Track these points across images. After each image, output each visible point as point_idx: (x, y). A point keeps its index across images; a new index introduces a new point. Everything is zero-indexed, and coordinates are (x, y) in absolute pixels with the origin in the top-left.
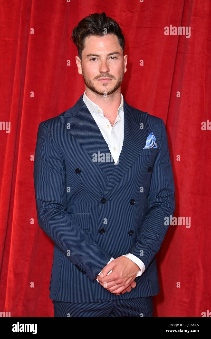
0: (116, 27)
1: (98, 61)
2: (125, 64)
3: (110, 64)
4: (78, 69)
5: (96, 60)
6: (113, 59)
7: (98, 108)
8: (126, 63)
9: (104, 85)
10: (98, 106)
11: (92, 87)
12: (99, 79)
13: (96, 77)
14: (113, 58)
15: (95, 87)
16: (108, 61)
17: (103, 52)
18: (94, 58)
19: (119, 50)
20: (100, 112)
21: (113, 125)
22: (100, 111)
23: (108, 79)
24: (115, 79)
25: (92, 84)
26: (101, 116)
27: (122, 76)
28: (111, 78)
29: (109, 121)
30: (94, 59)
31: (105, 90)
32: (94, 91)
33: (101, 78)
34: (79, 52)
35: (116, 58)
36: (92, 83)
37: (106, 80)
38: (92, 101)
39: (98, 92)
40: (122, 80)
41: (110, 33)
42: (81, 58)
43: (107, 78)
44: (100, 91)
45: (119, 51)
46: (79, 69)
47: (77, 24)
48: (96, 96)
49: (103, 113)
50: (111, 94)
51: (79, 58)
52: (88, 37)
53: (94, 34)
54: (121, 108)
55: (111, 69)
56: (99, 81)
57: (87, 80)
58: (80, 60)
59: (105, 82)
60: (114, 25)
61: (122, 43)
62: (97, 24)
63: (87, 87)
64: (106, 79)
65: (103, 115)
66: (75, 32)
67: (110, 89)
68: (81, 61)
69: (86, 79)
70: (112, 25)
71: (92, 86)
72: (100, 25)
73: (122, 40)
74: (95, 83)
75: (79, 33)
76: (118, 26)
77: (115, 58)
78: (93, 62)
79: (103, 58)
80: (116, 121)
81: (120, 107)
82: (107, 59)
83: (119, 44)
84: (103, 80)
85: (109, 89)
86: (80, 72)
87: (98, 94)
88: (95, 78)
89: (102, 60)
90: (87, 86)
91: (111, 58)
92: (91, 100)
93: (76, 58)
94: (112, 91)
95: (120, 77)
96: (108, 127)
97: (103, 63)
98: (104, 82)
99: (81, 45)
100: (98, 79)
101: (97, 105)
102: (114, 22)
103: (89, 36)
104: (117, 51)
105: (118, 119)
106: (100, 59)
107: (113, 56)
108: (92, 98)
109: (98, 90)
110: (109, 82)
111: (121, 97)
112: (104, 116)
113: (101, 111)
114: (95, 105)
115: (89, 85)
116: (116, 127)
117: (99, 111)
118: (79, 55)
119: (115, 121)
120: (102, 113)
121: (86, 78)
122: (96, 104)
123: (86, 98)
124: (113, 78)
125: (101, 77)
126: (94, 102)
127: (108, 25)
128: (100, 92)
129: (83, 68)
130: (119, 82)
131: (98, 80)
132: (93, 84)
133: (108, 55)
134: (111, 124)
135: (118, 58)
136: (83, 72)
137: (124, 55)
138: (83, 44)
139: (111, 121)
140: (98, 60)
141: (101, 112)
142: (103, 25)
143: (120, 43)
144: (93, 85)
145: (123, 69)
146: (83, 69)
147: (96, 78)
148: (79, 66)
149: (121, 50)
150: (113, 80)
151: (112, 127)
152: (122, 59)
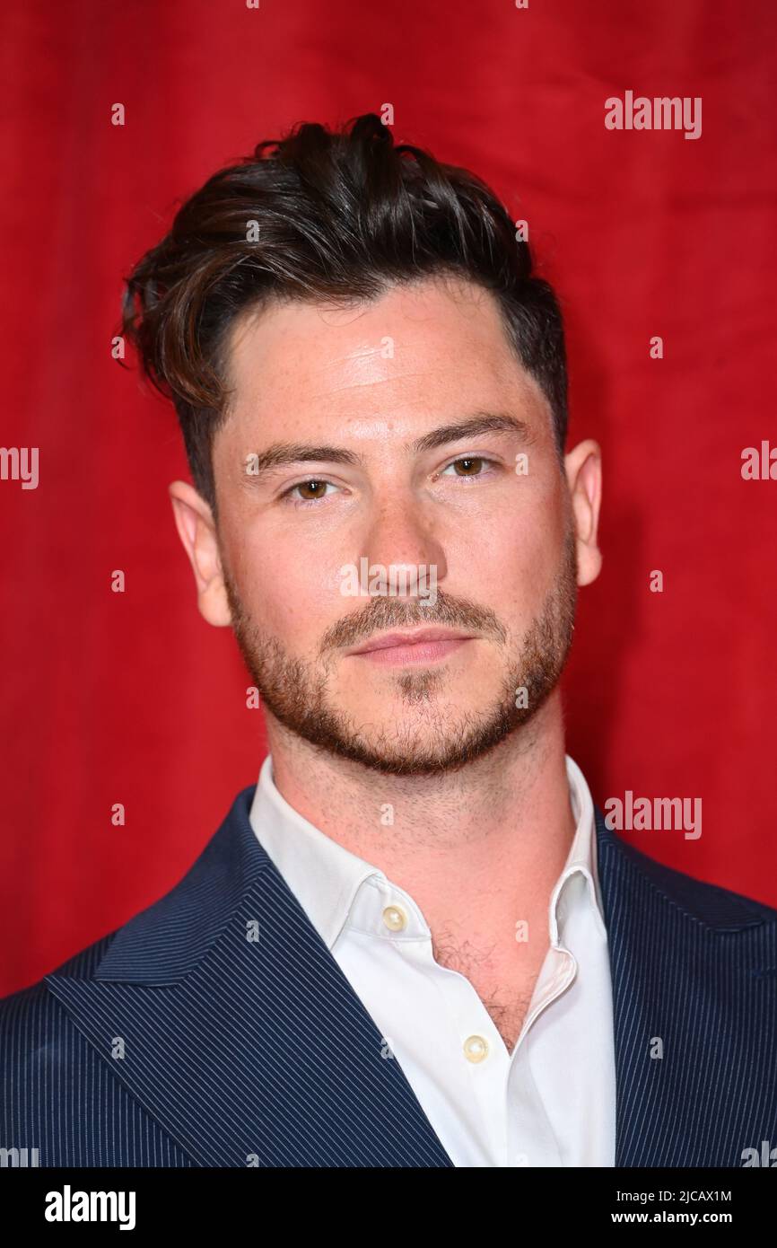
0: (475, 220)
1: (349, 501)
2: (587, 516)
3: (446, 518)
4: (201, 585)
5: (330, 490)
6: (467, 479)
7: (381, 892)
8: (591, 506)
9: (407, 685)
10: (381, 874)
11: (310, 720)
12: (361, 642)
13: (339, 632)
14: (468, 466)
15: (338, 715)
16: (430, 495)
17: (381, 427)
18: (308, 478)
19: (515, 400)
20: (399, 930)
21: (517, 1034)
22: (401, 918)
23: (432, 641)
24: (496, 634)
25: (310, 689)
26: (412, 962)
27: (556, 610)
28: (463, 630)
29: (479, 1001)
30: (313, 489)
31: (416, 727)
32: (332, 751)
33: (379, 634)
34: (191, 448)
35: (497, 465)
36: (314, 679)
37: (422, 649)
38: (330, 837)
39: (361, 750)
40: (559, 647)
41: (432, 271)
42: (208, 491)
43: (430, 632)
44: (382, 739)
45: (518, 410)
46: (208, 583)
47: (165, 223)
48: (354, 789)
49: (424, 930)
50: (484, 763)
51: (200, 495)
52: (253, 318)
53: (292, 290)
54: (578, 880)
55: (454, 551)
56: (366, 662)
57: (271, 664)
58: (204, 508)
59: (418, 662)
60: (458, 209)
61: (538, 343)
62: (322, 211)
63: (277, 722)
64: (420, 640)
65: (424, 951)
66: (150, 289)
67: (467, 716)
68: (215, 515)
69: (258, 651)
70: (446, 210)
71: (311, 704)
72: (338, 214)
73: (533, 324)
74: (332, 677)
75: (178, 288)
76: (493, 213)
77: (484, 467)
78: (303, 507)
79: (388, 470)
80: (543, 994)
81: (566, 874)
82: (417, 476)
83: (514, 353)
84: (403, 652)
85: (458, 719)
86: (215, 608)
87: (370, 771)
88: (327, 639)
89: (376, 484)
90: (281, 718)
91: (451, 471)
92: (316, 825)
93: (179, 500)
94: (477, 732)
95: (540, 615)
96: (476, 1048)
97: (383, 511)
98: (411, 664)
99: (198, 383)
100: (357, 646)
101: (372, 870)
102: (455, 184)
103: (259, 305)
104: (494, 409)
105: (553, 976)
106: (365, 484)
107: (463, 447)
108: (331, 811)
109: (366, 729)
110: (452, 658)
111: (570, 794)
112: (437, 958)
113: (407, 916)
114: (354, 868)
115: (289, 702)
116: (543, 1050)
117: (395, 917)
118: (192, 469)
119: (535, 999)
120: (416, 935)
121: (262, 646)
122: (362, 855)
123: (278, 815)
124: (480, 624)
125: (378, 622)
126: (347, 846)
127: (406, 213)
128: (380, 749)
129: (229, 566)
130: (536, 654)
131: (362, 653)
132: (319, 688)
133: (424, 440)
134: (498, 1025)
135: (507, 463)
136: (233, 603)
137: (565, 443)
138: (217, 374)
139: (501, 999)
140: (350, 493)
141: (407, 930)
142: (365, 210)
143: (521, 346)
144: (320, 695)
145: (565, 554)
146: (231, 576)
147: (342, 634)
148: (204, 557)
149: (529, 398)
150: (486, 645)
151: (510, 1049)
152: (546, 468)
